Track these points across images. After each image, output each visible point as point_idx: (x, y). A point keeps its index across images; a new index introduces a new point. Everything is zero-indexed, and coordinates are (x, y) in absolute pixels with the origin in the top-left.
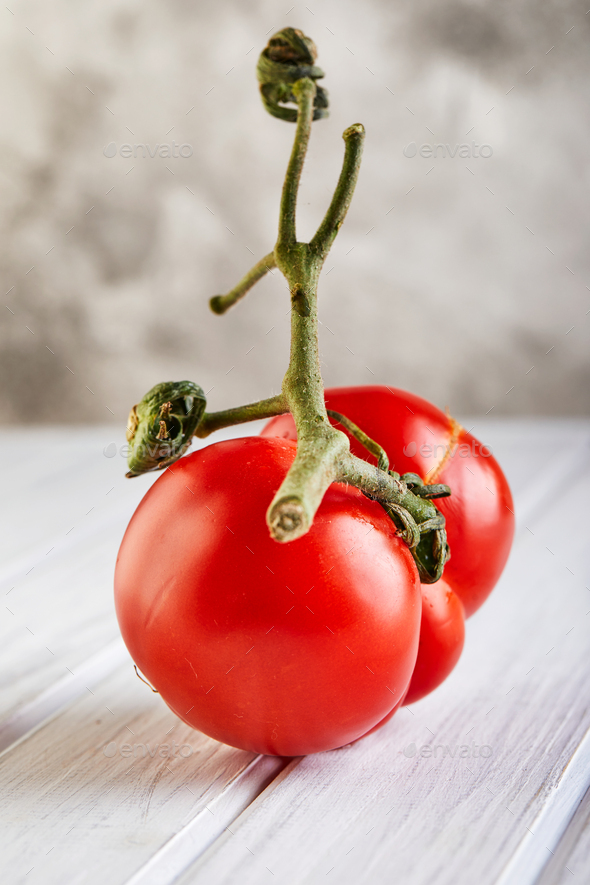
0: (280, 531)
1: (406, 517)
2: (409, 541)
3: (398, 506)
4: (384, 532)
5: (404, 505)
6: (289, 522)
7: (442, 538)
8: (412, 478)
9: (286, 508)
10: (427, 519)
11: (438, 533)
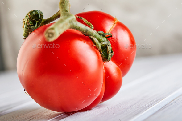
0: (48, 38)
1: (96, 40)
2: (97, 47)
3: (93, 37)
4: (89, 44)
5: (95, 37)
6: (50, 35)
7: (109, 48)
8: (101, 32)
9: (50, 31)
10: (103, 41)
11: (108, 46)
